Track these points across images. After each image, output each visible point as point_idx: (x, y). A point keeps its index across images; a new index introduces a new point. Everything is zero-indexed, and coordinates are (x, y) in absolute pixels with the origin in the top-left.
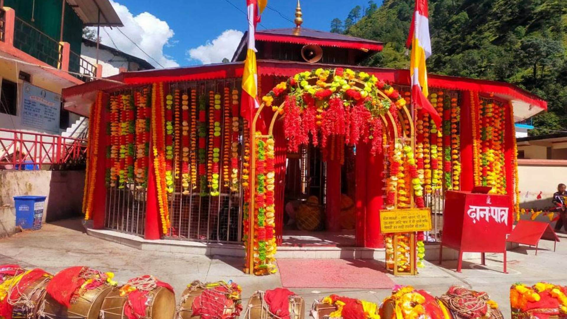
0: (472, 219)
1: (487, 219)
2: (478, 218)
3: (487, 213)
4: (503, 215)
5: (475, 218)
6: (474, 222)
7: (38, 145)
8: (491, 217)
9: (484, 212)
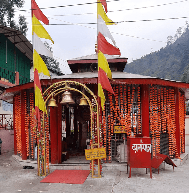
0: (134, 151)
1: (141, 150)
2: (137, 150)
3: (141, 147)
4: (149, 148)
5: (136, 150)
6: (135, 152)
7: (4, 119)
8: (143, 149)
9: (140, 147)
